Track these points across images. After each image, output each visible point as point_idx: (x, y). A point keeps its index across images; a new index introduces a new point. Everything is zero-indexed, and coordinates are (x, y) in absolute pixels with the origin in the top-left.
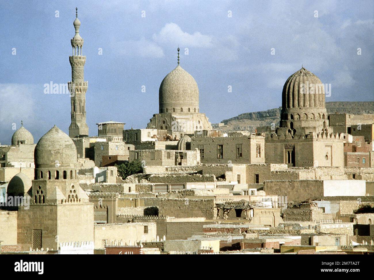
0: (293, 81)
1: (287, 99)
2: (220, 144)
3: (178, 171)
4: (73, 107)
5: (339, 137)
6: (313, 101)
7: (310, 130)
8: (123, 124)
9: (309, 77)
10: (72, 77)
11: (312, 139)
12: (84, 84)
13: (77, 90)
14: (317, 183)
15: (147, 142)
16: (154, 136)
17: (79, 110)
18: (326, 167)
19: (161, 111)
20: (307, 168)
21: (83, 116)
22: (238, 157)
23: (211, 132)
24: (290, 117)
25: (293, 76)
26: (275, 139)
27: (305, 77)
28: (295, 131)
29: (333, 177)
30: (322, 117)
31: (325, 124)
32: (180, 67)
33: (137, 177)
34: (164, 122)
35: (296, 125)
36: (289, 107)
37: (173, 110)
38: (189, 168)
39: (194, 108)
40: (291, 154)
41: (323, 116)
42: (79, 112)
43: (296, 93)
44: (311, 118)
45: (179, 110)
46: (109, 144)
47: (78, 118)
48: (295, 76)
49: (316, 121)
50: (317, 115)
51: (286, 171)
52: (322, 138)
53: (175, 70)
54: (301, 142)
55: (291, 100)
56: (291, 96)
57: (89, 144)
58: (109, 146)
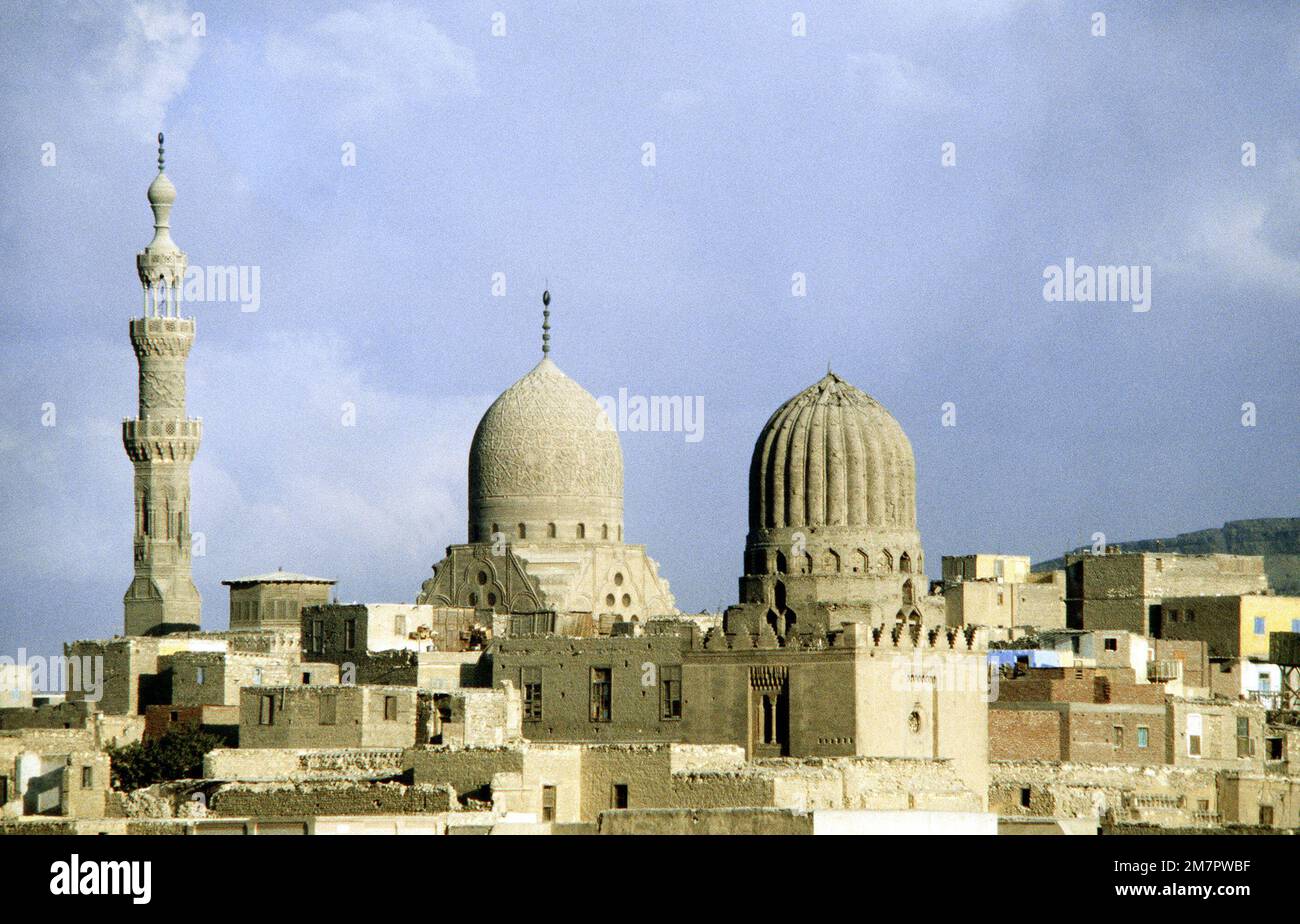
0: (788, 424)
1: (763, 493)
2: (601, 667)
3: (344, 769)
4: (141, 519)
5: (969, 642)
6: (862, 503)
7: (848, 616)
8: (325, 583)
9: (849, 409)
10: (142, 401)
11: (850, 650)
12: (184, 426)
13: (159, 449)
14: (790, 821)
15: (388, 652)
16: (421, 629)
17: (165, 528)
18: (890, 761)
19: (477, 533)
20: (814, 764)
21: (181, 552)
22: (666, 716)
23: (569, 619)
24: (775, 563)
25: (792, 405)
26: (716, 650)
27: (835, 409)
28: (791, 618)
29: (918, 799)
30: (896, 563)
31: (910, 592)
32: (550, 367)
33: (170, 791)
34: (483, 578)
35: (796, 595)
36: (771, 523)
37: (518, 529)
38: (385, 756)
39: (602, 523)
40: (774, 708)
41: (902, 559)
42: (165, 535)
43: (798, 470)
44: (855, 570)
45: (543, 530)
46: (227, 662)
47: (159, 560)
48: (797, 404)
49: (870, 578)
50: (877, 558)
51: (728, 774)
52: (896, 645)
53: (531, 376)
54: (813, 658)
55: (779, 496)
56: (779, 482)
57: (155, 658)
58: (227, 670)
